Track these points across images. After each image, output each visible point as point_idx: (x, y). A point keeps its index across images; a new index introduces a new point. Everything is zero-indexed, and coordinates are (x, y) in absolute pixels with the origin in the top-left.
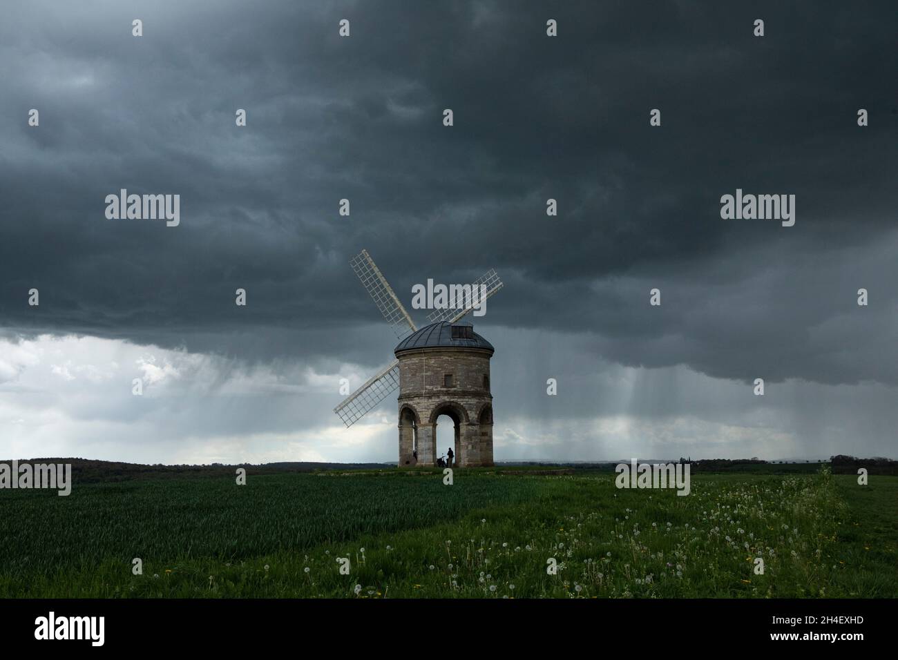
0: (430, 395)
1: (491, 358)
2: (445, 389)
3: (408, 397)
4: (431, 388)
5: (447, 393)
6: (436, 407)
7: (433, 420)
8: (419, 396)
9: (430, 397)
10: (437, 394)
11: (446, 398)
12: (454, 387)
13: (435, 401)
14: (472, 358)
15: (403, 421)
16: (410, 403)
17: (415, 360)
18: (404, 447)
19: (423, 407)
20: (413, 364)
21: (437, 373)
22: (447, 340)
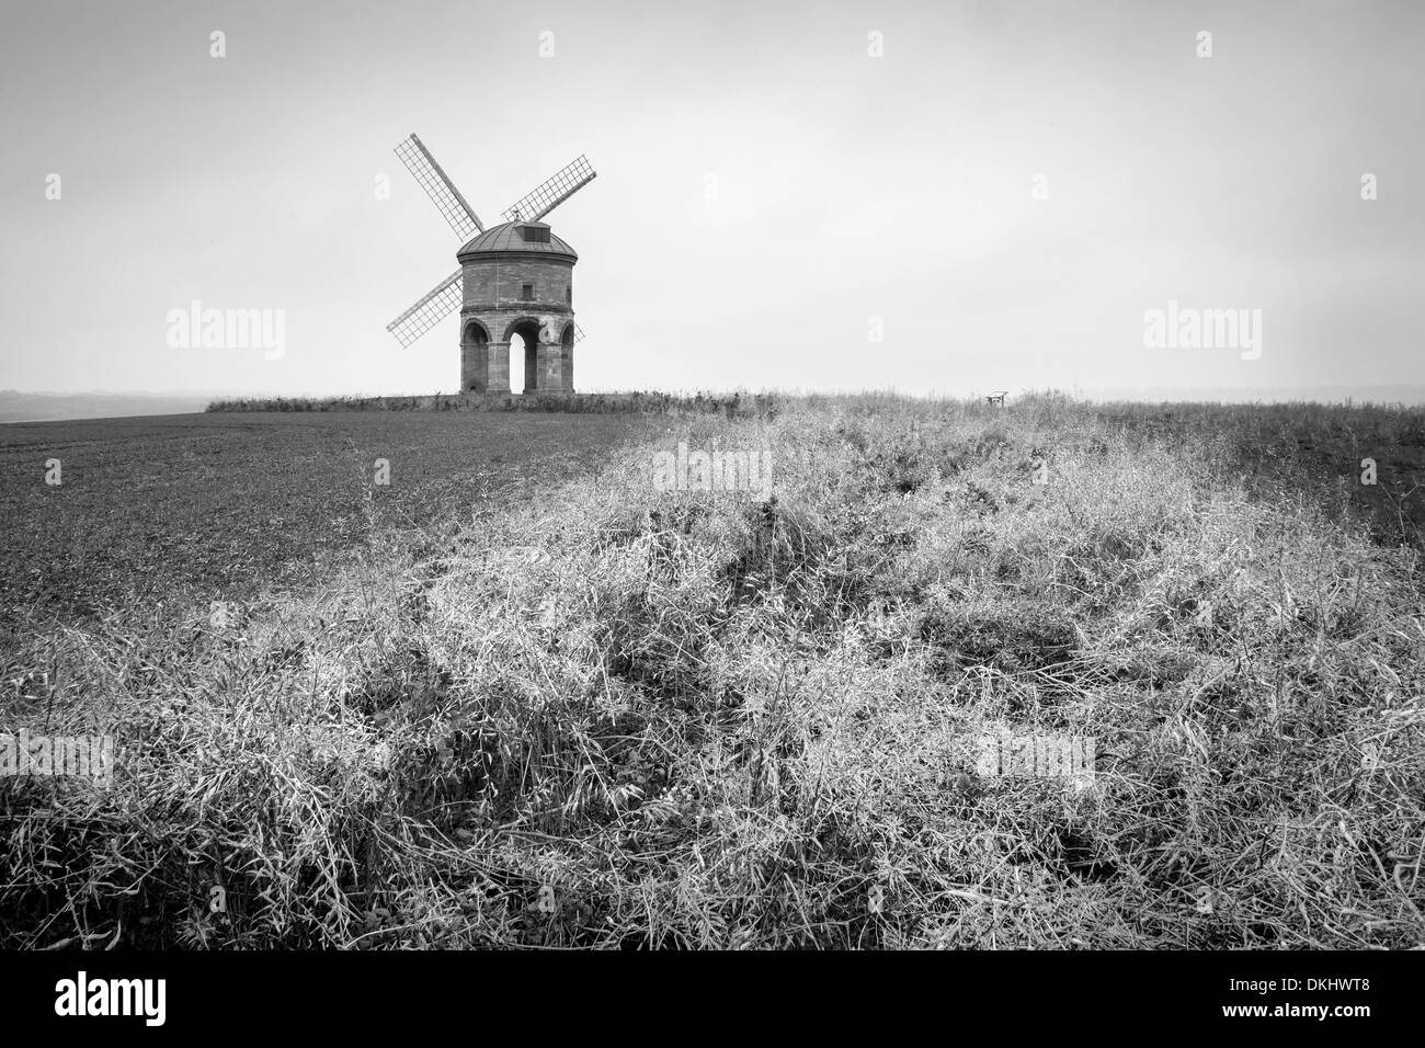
0: (506, 309)
1: (574, 267)
2: (523, 302)
3: (476, 310)
4: (506, 300)
5: (525, 308)
6: (512, 323)
7: (507, 336)
8: (491, 309)
9: (505, 311)
10: (513, 308)
11: (525, 313)
12: (534, 300)
13: (512, 316)
14: (555, 267)
15: (467, 339)
16: (479, 317)
17: (487, 266)
18: (467, 370)
19: (496, 325)
20: (484, 271)
21: (514, 282)
22: (518, 244)
